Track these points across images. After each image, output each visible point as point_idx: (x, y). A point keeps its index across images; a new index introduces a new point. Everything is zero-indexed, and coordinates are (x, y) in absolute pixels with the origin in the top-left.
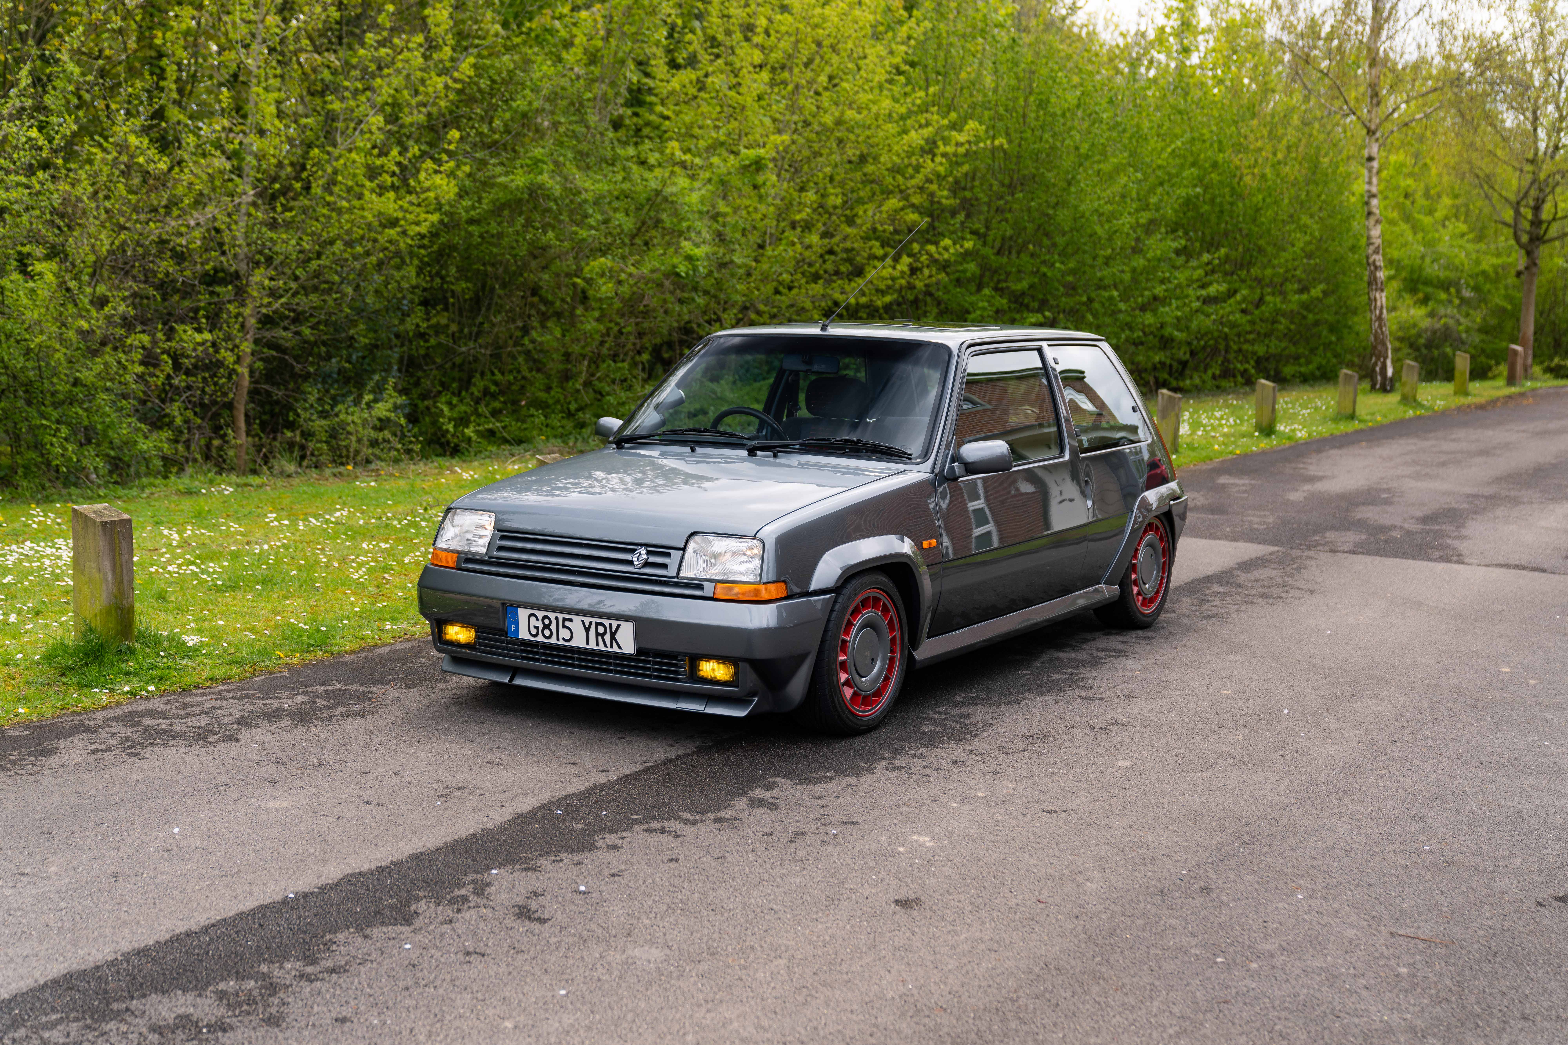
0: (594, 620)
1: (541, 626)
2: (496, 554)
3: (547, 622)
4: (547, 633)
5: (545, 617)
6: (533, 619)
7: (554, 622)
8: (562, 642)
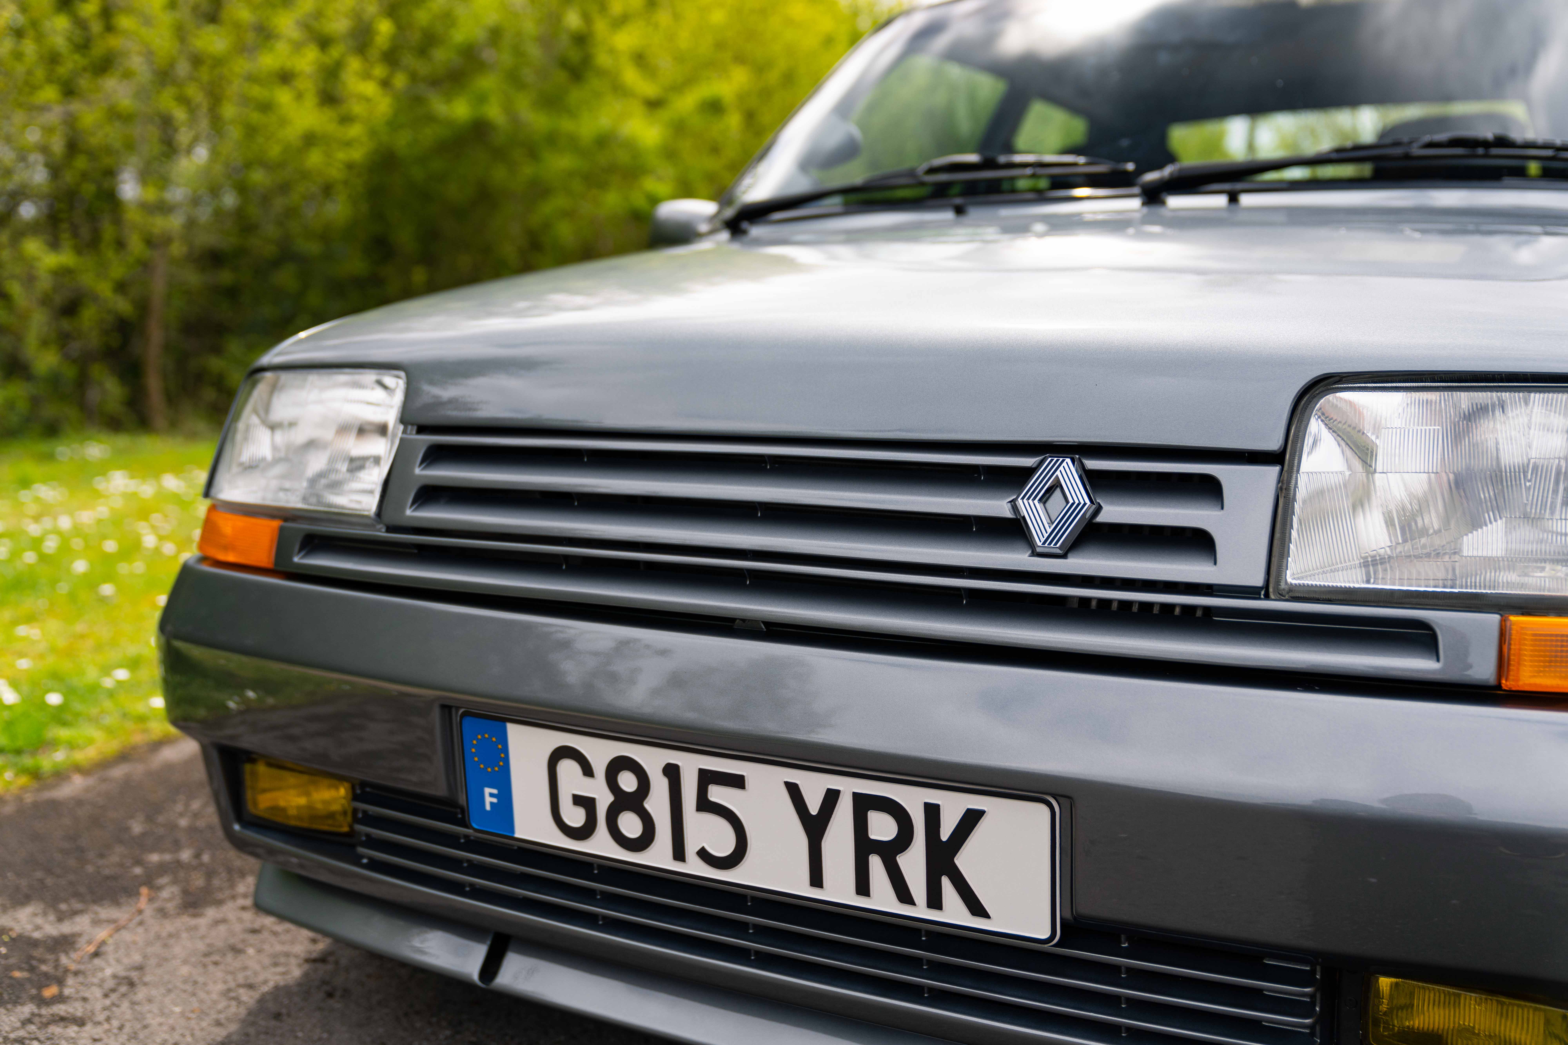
0: (848, 787)
1: (604, 799)
2: (412, 514)
3: (628, 782)
4: (630, 825)
5: (618, 765)
6: (568, 769)
7: (660, 787)
8: (695, 867)
